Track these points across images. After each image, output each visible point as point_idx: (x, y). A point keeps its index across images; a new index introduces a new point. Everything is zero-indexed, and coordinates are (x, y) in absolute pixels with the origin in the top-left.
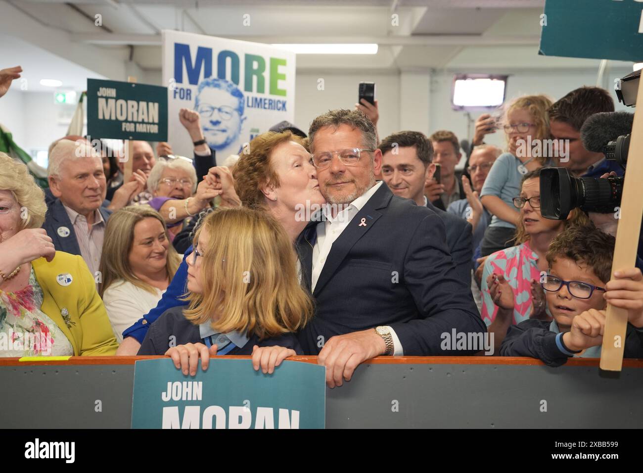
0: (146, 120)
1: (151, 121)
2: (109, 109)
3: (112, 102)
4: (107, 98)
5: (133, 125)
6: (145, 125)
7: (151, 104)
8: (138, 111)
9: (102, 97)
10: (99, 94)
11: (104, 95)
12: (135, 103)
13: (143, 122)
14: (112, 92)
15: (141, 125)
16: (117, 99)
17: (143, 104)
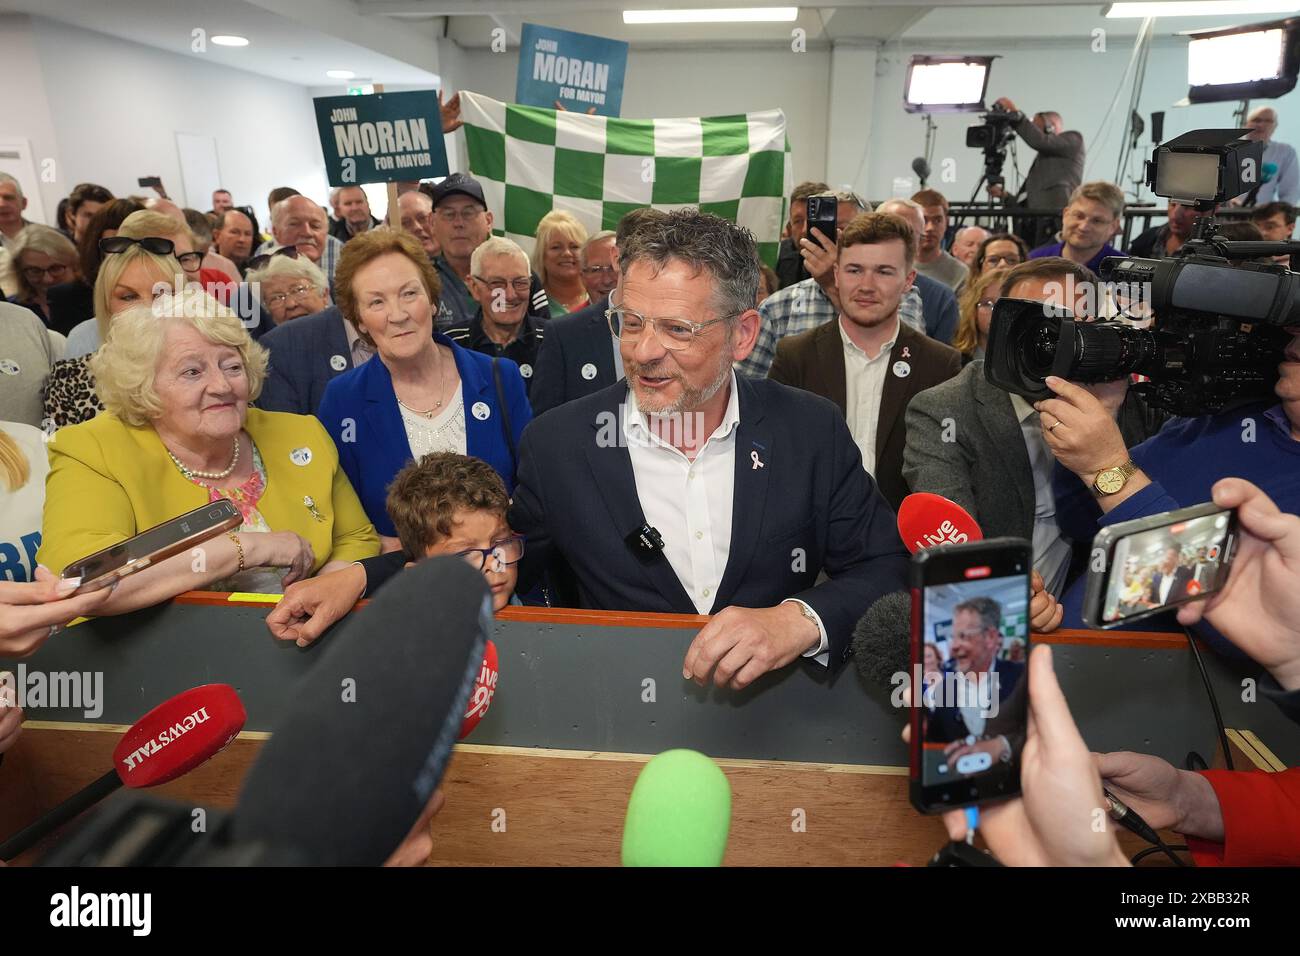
0: (409, 149)
1: (417, 148)
2: (352, 140)
3: (353, 128)
4: (345, 124)
5: (390, 158)
6: (408, 156)
7: (413, 122)
8: (394, 136)
9: (338, 123)
10: (334, 120)
11: (341, 120)
12: (387, 125)
13: (405, 152)
14: (351, 114)
15: (403, 157)
16: (359, 122)
17: (401, 124)
